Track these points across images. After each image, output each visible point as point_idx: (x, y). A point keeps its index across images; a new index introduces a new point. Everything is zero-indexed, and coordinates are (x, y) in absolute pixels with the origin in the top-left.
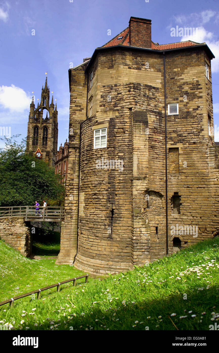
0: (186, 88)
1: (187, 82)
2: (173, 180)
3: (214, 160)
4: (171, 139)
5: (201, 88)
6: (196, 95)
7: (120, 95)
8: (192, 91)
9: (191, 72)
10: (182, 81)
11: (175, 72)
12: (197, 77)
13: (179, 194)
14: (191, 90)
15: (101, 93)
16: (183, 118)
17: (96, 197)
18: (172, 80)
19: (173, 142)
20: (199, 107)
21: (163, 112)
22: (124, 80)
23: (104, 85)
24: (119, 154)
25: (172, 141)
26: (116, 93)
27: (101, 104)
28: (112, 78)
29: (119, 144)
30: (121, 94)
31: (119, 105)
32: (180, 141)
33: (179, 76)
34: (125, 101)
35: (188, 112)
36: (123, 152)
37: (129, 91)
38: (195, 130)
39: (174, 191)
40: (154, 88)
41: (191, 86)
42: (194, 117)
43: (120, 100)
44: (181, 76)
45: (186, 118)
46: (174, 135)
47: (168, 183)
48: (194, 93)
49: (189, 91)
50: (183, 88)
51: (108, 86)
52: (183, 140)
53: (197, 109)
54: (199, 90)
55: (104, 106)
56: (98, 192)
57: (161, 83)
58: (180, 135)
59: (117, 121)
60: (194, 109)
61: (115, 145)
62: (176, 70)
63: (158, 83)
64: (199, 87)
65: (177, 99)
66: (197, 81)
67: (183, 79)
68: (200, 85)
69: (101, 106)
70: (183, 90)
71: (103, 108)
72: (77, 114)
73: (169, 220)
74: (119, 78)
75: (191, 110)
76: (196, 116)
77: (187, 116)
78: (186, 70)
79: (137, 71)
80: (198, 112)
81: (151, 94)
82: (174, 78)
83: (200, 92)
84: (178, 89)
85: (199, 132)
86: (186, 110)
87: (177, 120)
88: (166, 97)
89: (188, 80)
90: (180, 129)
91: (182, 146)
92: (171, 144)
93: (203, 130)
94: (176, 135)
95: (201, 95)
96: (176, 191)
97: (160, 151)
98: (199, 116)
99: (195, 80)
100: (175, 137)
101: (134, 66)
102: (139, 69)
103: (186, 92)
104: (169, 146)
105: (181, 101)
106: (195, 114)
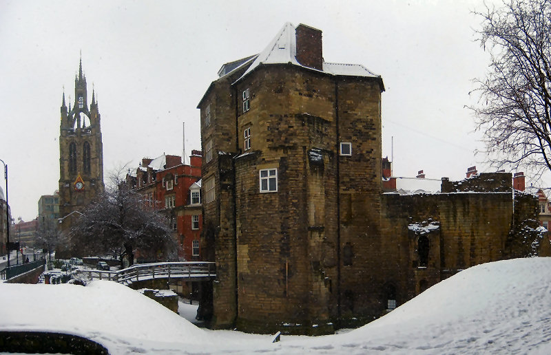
0: (360, 126)
1: (360, 119)
2: (345, 230)
3: (386, 209)
4: (343, 183)
5: (375, 129)
6: (370, 135)
7: (292, 129)
8: (366, 130)
9: (364, 107)
10: (356, 117)
11: (348, 105)
12: (371, 115)
13: (353, 244)
14: (365, 128)
15: (268, 125)
16: (356, 161)
18: (345, 114)
19: (345, 188)
20: (372, 150)
21: (335, 151)
22: (295, 109)
23: (272, 114)
25: (345, 186)
26: (287, 126)
27: (268, 138)
28: (281, 105)
30: (292, 127)
31: (291, 142)
32: (352, 186)
33: (352, 110)
34: (299, 137)
35: (361, 154)
37: (303, 125)
38: (368, 176)
39: (347, 241)
40: (326, 122)
41: (365, 124)
42: (367, 161)
43: (292, 135)
44: (354, 110)
45: (359, 161)
46: (346, 179)
47: (341, 233)
48: (368, 133)
49: (363, 130)
50: (356, 126)
51: (277, 116)
52: (356, 185)
53: (370, 152)
54: (373, 131)
55: (272, 141)
57: (333, 116)
58: (353, 180)
59: (290, 160)
60: (367, 152)
62: (348, 102)
63: (329, 115)
64: (373, 127)
65: (350, 138)
66: (372, 120)
67: (356, 115)
68: (373, 124)
69: (268, 140)
70: (357, 128)
71: (270, 143)
72: (225, 145)
73: (342, 272)
74: (290, 107)
75: (364, 152)
76: (369, 160)
77: (360, 158)
78: (359, 105)
79: (308, 98)
80: (371, 155)
81: (324, 129)
82: (346, 112)
83: (374, 134)
84: (351, 125)
85: (372, 178)
86: (359, 152)
87: (350, 162)
88: (338, 135)
89: (362, 118)
90: (353, 173)
91: (355, 192)
92: (344, 190)
93: (375, 176)
94: (348, 180)
95: (375, 136)
97: (333, 197)
98: (372, 160)
99: (370, 118)
100: (348, 182)
101: (306, 92)
102: (310, 96)
103: (360, 131)
104: (341, 192)
105: (354, 141)
106: (368, 158)
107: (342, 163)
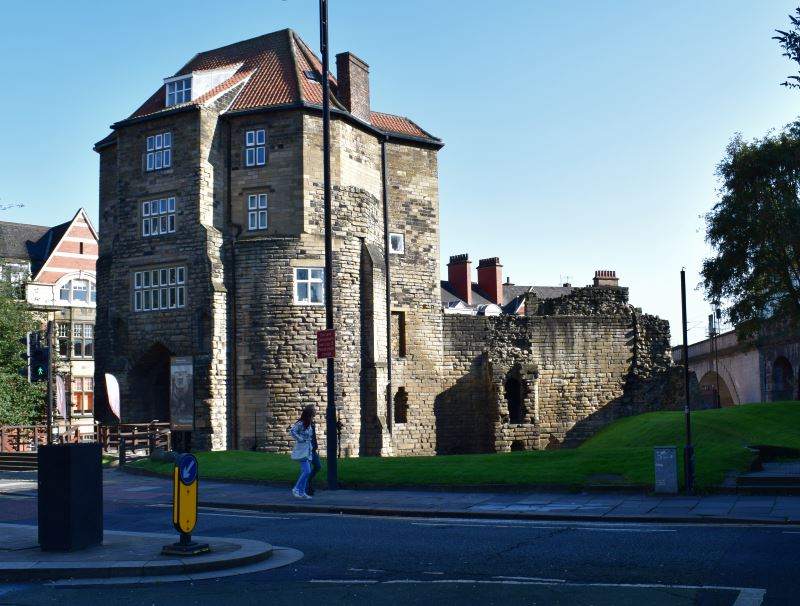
0: (415, 210)
1: (415, 200)
2: (397, 368)
3: (450, 336)
4: (394, 295)
5: (434, 216)
6: (427, 225)
7: (344, 209)
8: (422, 218)
9: (421, 183)
10: (409, 196)
11: (399, 177)
12: (429, 195)
13: (406, 390)
14: (422, 215)
15: (311, 198)
16: (410, 262)
17: (306, 398)
18: (396, 191)
19: (396, 302)
20: (431, 247)
23: (316, 181)
24: (347, 321)
25: (397, 300)
27: (311, 218)
29: (347, 302)
30: (345, 206)
31: (343, 229)
32: (406, 301)
33: (404, 186)
34: (354, 223)
35: (417, 253)
36: (352, 317)
37: (360, 206)
38: (425, 286)
39: (399, 385)
40: (376, 201)
41: (421, 208)
42: (424, 263)
43: (345, 218)
44: (407, 186)
45: (414, 262)
46: (398, 290)
47: (392, 371)
48: (425, 221)
49: (419, 217)
50: (410, 210)
52: (411, 300)
53: (429, 250)
54: (431, 219)
55: (317, 224)
56: (310, 390)
57: (380, 191)
58: (407, 291)
59: (343, 258)
60: (425, 250)
61: (340, 303)
62: (400, 173)
63: (376, 191)
64: (432, 213)
65: (402, 227)
66: (430, 202)
67: (410, 193)
68: (432, 209)
69: (311, 222)
70: (411, 213)
71: (315, 227)
74: (341, 175)
75: (421, 250)
76: (427, 262)
77: (417, 258)
78: (414, 178)
79: (358, 164)
80: (429, 254)
82: (397, 188)
83: (433, 223)
84: (403, 209)
85: (431, 290)
86: (414, 249)
87: (403, 264)
88: (387, 222)
89: (417, 198)
90: (407, 280)
91: (409, 309)
92: (395, 305)
93: (435, 286)
94: (400, 290)
95: (434, 227)
96: (401, 385)
98: (431, 262)
99: (427, 199)
100: (400, 294)
101: (355, 154)
102: (359, 160)
103: (415, 219)
104: (392, 309)
105: (408, 232)
106: (426, 258)
107: (393, 264)
